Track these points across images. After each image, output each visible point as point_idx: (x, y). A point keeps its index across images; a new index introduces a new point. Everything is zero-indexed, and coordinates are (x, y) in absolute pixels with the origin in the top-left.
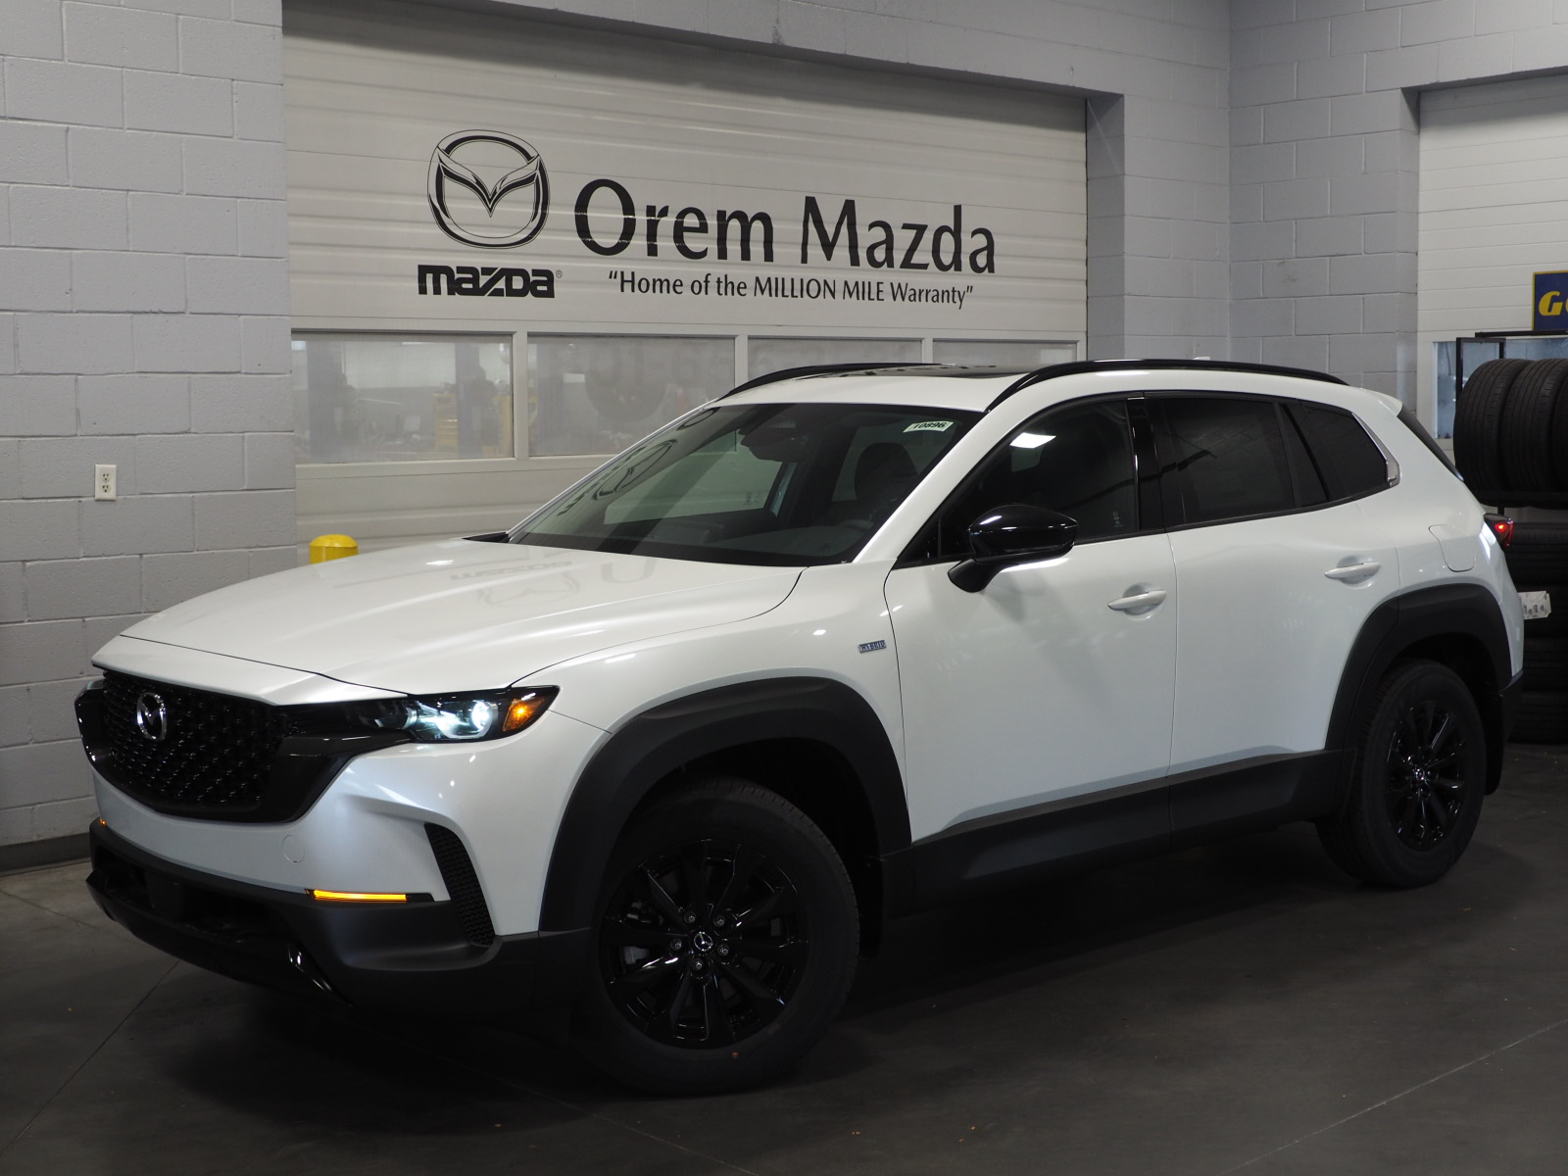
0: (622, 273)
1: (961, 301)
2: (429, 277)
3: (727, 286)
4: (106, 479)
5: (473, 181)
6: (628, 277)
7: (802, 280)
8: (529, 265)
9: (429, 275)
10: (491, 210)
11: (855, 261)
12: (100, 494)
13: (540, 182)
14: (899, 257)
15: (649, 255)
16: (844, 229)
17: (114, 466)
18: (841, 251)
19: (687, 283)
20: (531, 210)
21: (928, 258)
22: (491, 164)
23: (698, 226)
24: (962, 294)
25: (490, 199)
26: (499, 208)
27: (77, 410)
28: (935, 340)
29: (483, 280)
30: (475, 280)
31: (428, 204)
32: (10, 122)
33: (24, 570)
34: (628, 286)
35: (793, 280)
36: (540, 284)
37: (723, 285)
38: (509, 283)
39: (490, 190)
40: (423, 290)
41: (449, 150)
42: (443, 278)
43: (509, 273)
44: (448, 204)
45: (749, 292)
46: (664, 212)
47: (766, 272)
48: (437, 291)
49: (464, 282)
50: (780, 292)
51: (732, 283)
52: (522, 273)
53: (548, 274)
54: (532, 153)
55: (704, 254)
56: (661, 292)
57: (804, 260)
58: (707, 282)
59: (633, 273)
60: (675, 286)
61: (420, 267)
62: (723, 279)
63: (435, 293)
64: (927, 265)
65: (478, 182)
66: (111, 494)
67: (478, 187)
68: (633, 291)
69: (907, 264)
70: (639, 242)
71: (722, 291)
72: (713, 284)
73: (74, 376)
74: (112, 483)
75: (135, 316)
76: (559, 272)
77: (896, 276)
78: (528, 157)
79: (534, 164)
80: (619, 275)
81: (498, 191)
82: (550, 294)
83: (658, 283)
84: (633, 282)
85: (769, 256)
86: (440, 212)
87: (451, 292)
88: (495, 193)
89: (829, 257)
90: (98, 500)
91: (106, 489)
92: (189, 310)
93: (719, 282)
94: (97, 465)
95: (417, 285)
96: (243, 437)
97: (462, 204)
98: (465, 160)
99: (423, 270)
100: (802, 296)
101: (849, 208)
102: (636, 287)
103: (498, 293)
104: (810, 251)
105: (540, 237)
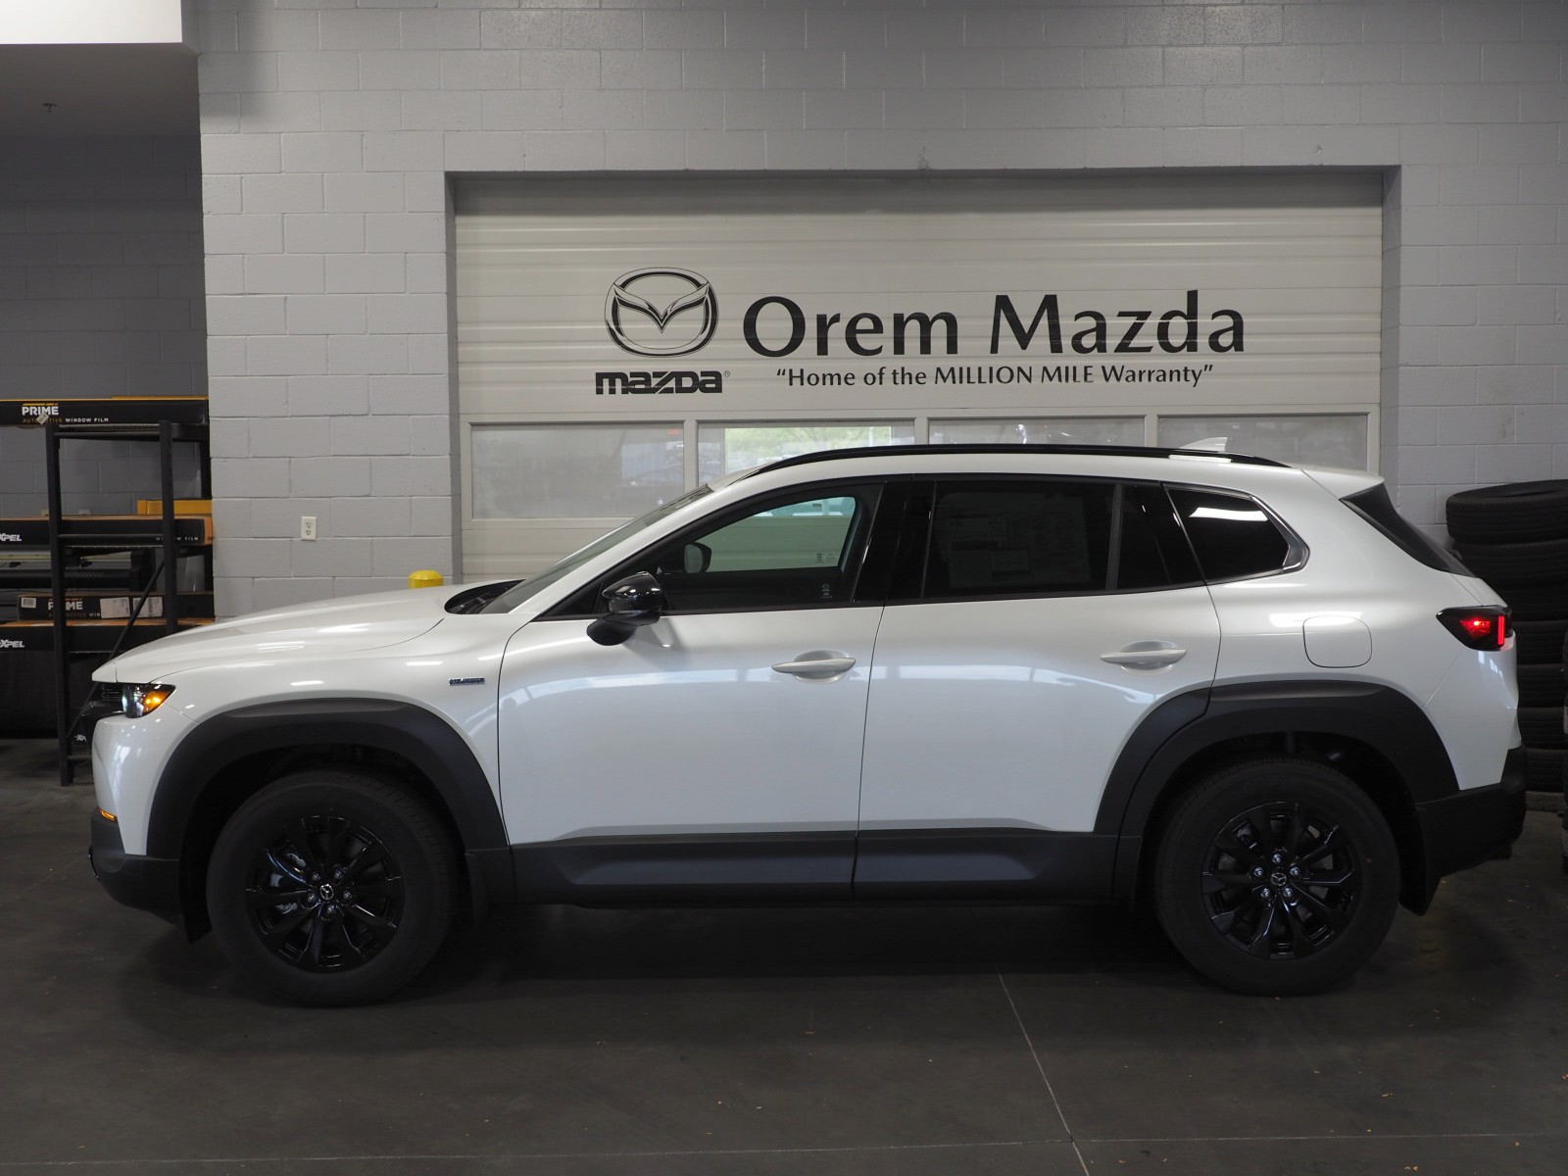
0: (791, 371)
1: (1196, 379)
2: (606, 382)
3: (902, 376)
4: (308, 525)
5: (646, 307)
6: (796, 373)
7: (991, 369)
8: (697, 368)
9: (605, 380)
10: (662, 328)
11: (1056, 347)
12: (304, 536)
13: (710, 306)
14: (1112, 342)
15: (818, 354)
16: (1044, 322)
17: (314, 518)
18: (1041, 340)
19: (860, 376)
20: (701, 326)
21: (1154, 342)
22: (663, 293)
23: (872, 328)
24: (1197, 373)
25: (662, 320)
26: (669, 326)
27: (290, 481)
28: (1160, 417)
29: (654, 382)
30: (648, 381)
31: (605, 327)
32: (248, 296)
33: (253, 583)
34: (797, 382)
35: (980, 369)
36: (711, 383)
37: (899, 377)
38: (679, 382)
39: (661, 313)
40: (600, 391)
41: (624, 285)
42: (618, 382)
43: (678, 376)
44: (623, 326)
45: (930, 381)
46: (836, 319)
47: (947, 362)
48: (612, 391)
49: (637, 384)
50: (965, 380)
51: (910, 374)
52: (692, 375)
53: (717, 375)
54: (701, 281)
55: (879, 350)
56: (832, 384)
57: (994, 349)
58: (881, 374)
59: (802, 371)
60: (848, 379)
61: (597, 374)
62: (899, 371)
63: (610, 393)
64: (1151, 348)
65: (650, 308)
66: (312, 536)
67: (650, 311)
68: (802, 384)
69: (1123, 347)
70: (809, 343)
71: (899, 380)
72: (888, 374)
73: (288, 459)
74: (313, 529)
75: (333, 418)
76: (727, 373)
77: (1111, 359)
78: (698, 285)
79: (703, 291)
80: (787, 373)
81: (669, 313)
82: (718, 389)
83: (828, 377)
84: (802, 377)
85: (952, 347)
86: (615, 334)
87: (624, 392)
88: (666, 314)
89: (1024, 346)
90: (304, 540)
91: (308, 533)
92: (372, 413)
93: (895, 373)
94: (303, 518)
95: (594, 387)
96: (411, 501)
97: (635, 326)
98: (636, 293)
99: (600, 377)
100: (991, 382)
101: (1050, 304)
102: (805, 381)
103: (669, 391)
104: (1001, 343)
105: (708, 346)
